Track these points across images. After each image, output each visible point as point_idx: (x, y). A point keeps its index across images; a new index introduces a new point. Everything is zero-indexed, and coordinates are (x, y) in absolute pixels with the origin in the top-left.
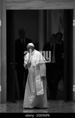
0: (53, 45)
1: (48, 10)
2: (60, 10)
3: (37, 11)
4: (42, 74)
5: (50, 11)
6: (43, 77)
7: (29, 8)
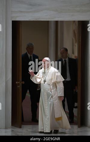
0: (65, 60)
1: (60, 21)
2: (74, 21)
3: (48, 22)
4: (59, 93)
5: (62, 22)
6: (61, 97)
7: (38, 19)
